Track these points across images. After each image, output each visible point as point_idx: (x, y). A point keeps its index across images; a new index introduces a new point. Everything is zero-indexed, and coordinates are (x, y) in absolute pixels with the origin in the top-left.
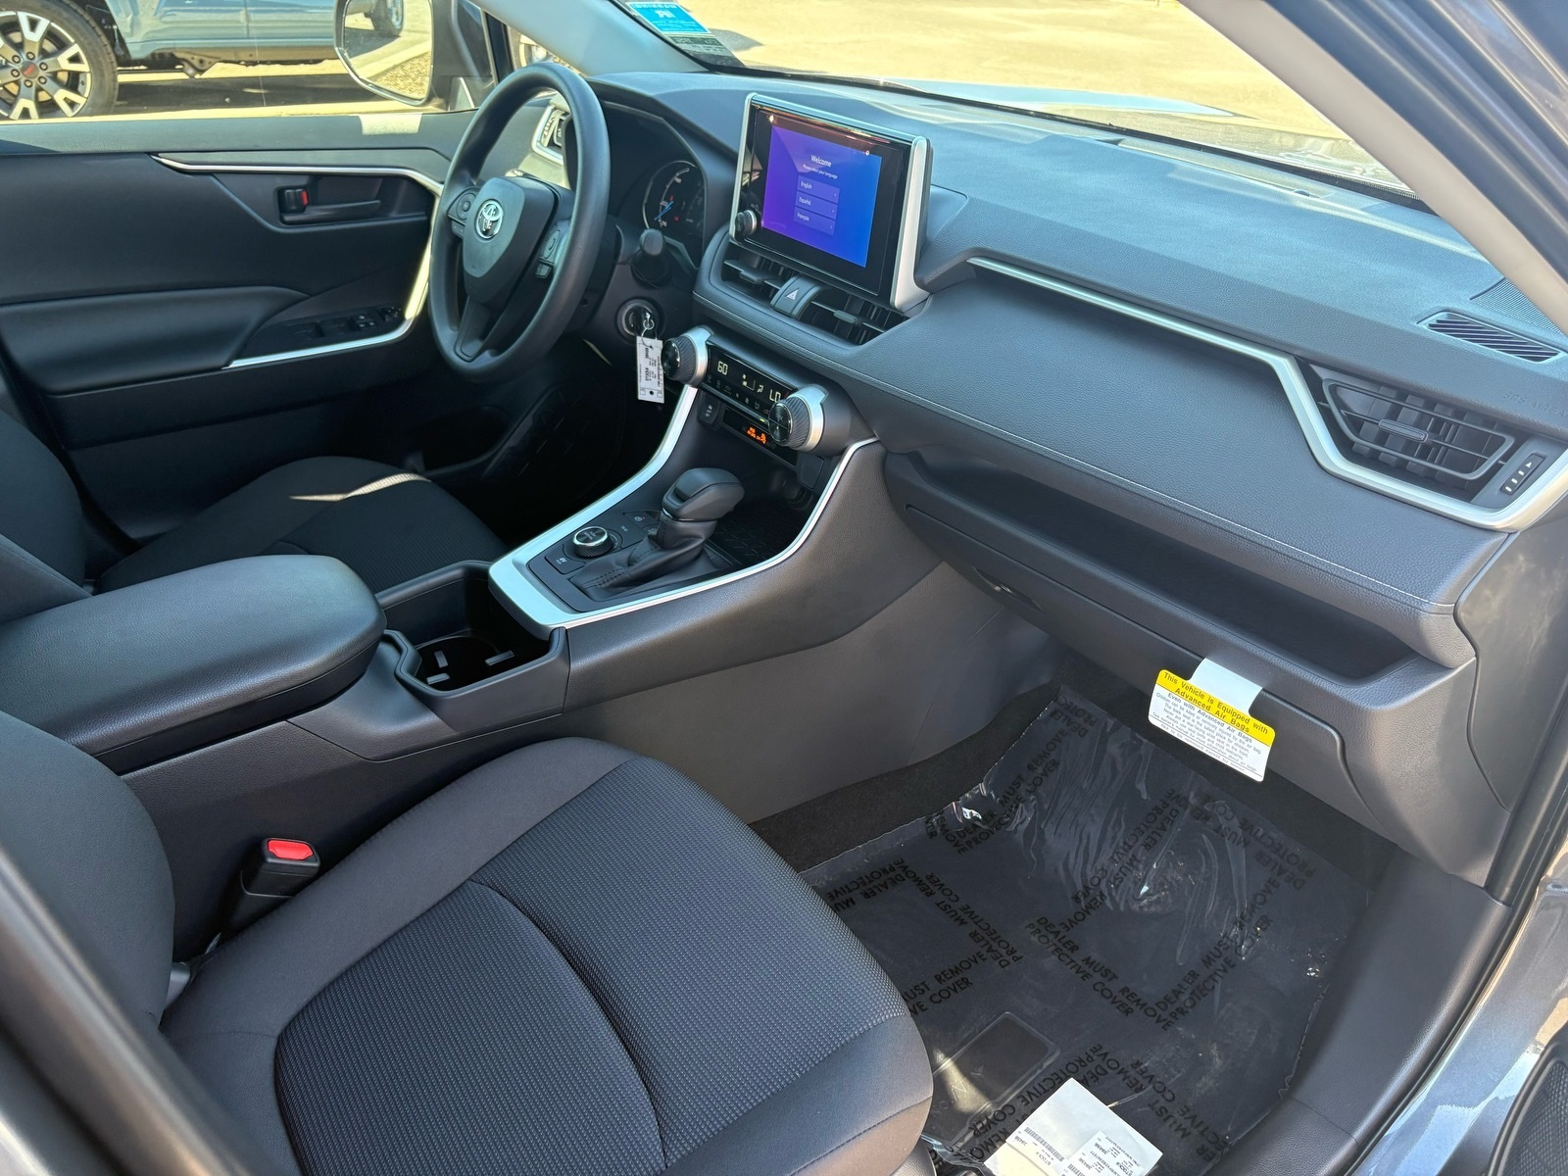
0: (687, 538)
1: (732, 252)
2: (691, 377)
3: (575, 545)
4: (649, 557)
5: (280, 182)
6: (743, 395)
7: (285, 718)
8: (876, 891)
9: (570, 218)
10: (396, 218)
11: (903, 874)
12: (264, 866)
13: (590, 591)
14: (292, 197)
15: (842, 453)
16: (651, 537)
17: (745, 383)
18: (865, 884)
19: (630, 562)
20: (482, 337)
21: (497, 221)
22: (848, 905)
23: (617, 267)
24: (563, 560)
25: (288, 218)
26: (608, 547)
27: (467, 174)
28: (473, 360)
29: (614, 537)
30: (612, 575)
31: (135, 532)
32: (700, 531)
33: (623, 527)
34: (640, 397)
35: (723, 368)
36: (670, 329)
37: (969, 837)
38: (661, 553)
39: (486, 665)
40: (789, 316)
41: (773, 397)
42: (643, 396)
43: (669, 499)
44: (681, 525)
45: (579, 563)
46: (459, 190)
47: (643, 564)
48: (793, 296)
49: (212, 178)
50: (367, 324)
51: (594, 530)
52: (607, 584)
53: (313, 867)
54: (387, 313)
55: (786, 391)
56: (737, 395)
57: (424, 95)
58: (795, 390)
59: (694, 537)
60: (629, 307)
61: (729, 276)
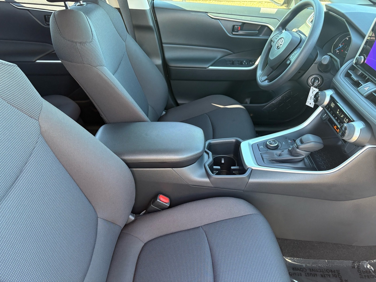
0: (298, 155)
1: (352, 68)
2: (322, 104)
3: (267, 144)
4: (286, 156)
5: (235, 23)
6: (335, 116)
7: (172, 168)
8: (326, 276)
9: (301, 48)
10: (261, 37)
11: (337, 275)
12: (156, 201)
13: (265, 160)
14: (236, 27)
15: (363, 146)
16: (289, 150)
17: (338, 112)
18: (323, 272)
19: (280, 155)
20: (268, 76)
21: (282, 44)
22: (315, 276)
23: (313, 64)
24: (262, 147)
25: (233, 33)
26: (276, 148)
27: (281, 28)
28: (262, 82)
29: (280, 145)
30: (273, 157)
31: (179, 102)
32: (304, 154)
33: (284, 143)
34: (306, 104)
35: (333, 105)
36: (322, 88)
37: (366, 274)
38: (290, 156)
39: (231, 168)
40: (362, 95)
41: (345, 120)
42: (307, 104)
43: (298, 141)
44: (298, 150)
45: (266, 149)
46: (277, 32)
47: (283, 157)
48: (366, 89)
49: (218, 20)
50: (245, 63)
51: (274, 141)
52: (270, 159)
53: (167, 206)
54: (251, 61)
55: (350, 121)
56: (334, 115)
57: (282, 3)
58: (353, 121)
59: (301, 155)
60: (313, 76)
61: (348, 75)
